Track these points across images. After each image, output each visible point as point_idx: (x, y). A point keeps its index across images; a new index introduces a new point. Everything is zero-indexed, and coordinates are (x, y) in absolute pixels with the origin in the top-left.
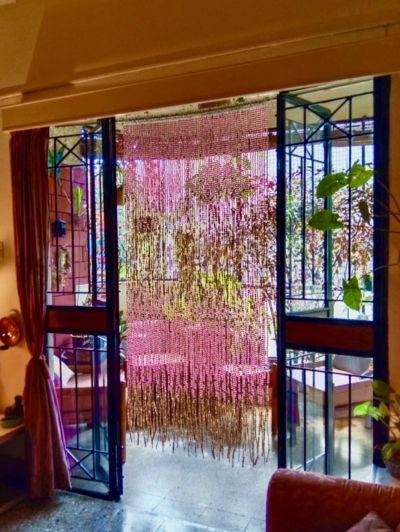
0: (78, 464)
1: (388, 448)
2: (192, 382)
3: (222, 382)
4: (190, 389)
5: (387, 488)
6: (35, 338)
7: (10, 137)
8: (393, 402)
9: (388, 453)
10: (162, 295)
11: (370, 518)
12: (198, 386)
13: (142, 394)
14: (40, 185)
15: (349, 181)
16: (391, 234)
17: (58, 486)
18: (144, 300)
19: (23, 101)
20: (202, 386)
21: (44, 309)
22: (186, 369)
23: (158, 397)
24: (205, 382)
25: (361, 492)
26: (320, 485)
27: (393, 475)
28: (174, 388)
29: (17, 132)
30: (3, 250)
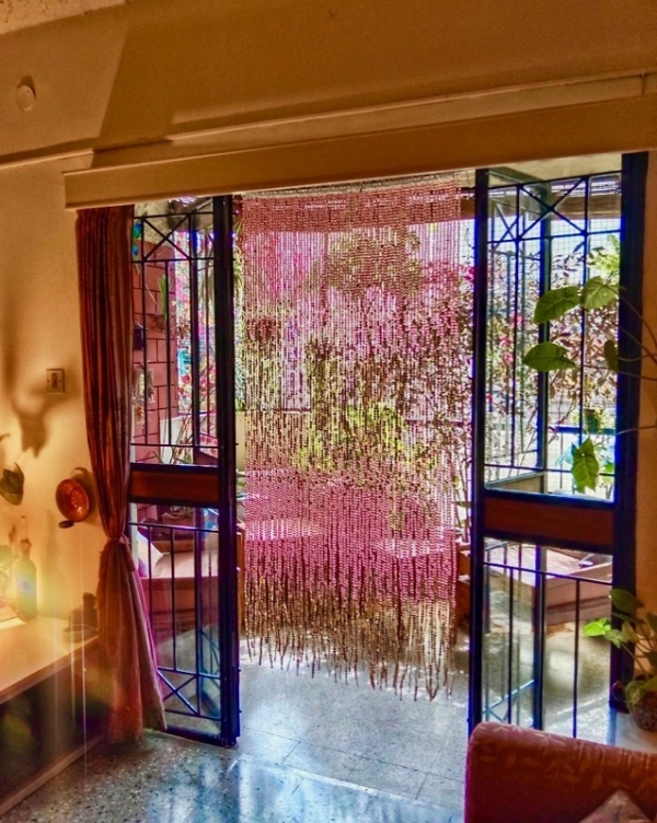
0: (175, 692)
1: (634, 688)
2: (342, 577)
3: (386, 577)
4: (338, 588)
5: (639, 754)
6: (114, 512)
7: (76, 216)
8: (641, 622)
9: (634, 697)
10: (298, 450)
11: (617, 801)
12: (350, 583)
13: (268, 592)
14: (121, 288)
15: (583, 300)
16: (643, 382)
17: (147, 725)
18: (271, 456)
19: (95, 165)
20: (356, 584)
21: (127, 468)
22: (333, 558)
23: (290, 596)
24: (362, 578)
25: (603, 761)
26: (544, 749)
27: (641, 726)
28: (315, 585)
29: (87, 210)
30: (63, 381)
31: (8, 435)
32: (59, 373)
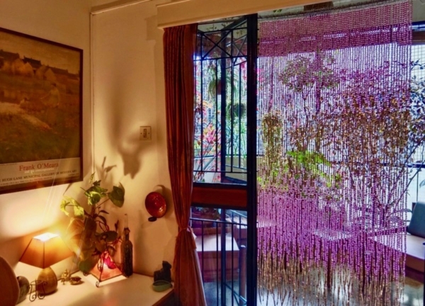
2: (324, 254)
6: (184, 212)
7: (163, 32)
13: (273, 262)
21: (192, 185)
29: (170, 28)
30: (150, 133)
31: (115, 166)
32: (148, 129)
